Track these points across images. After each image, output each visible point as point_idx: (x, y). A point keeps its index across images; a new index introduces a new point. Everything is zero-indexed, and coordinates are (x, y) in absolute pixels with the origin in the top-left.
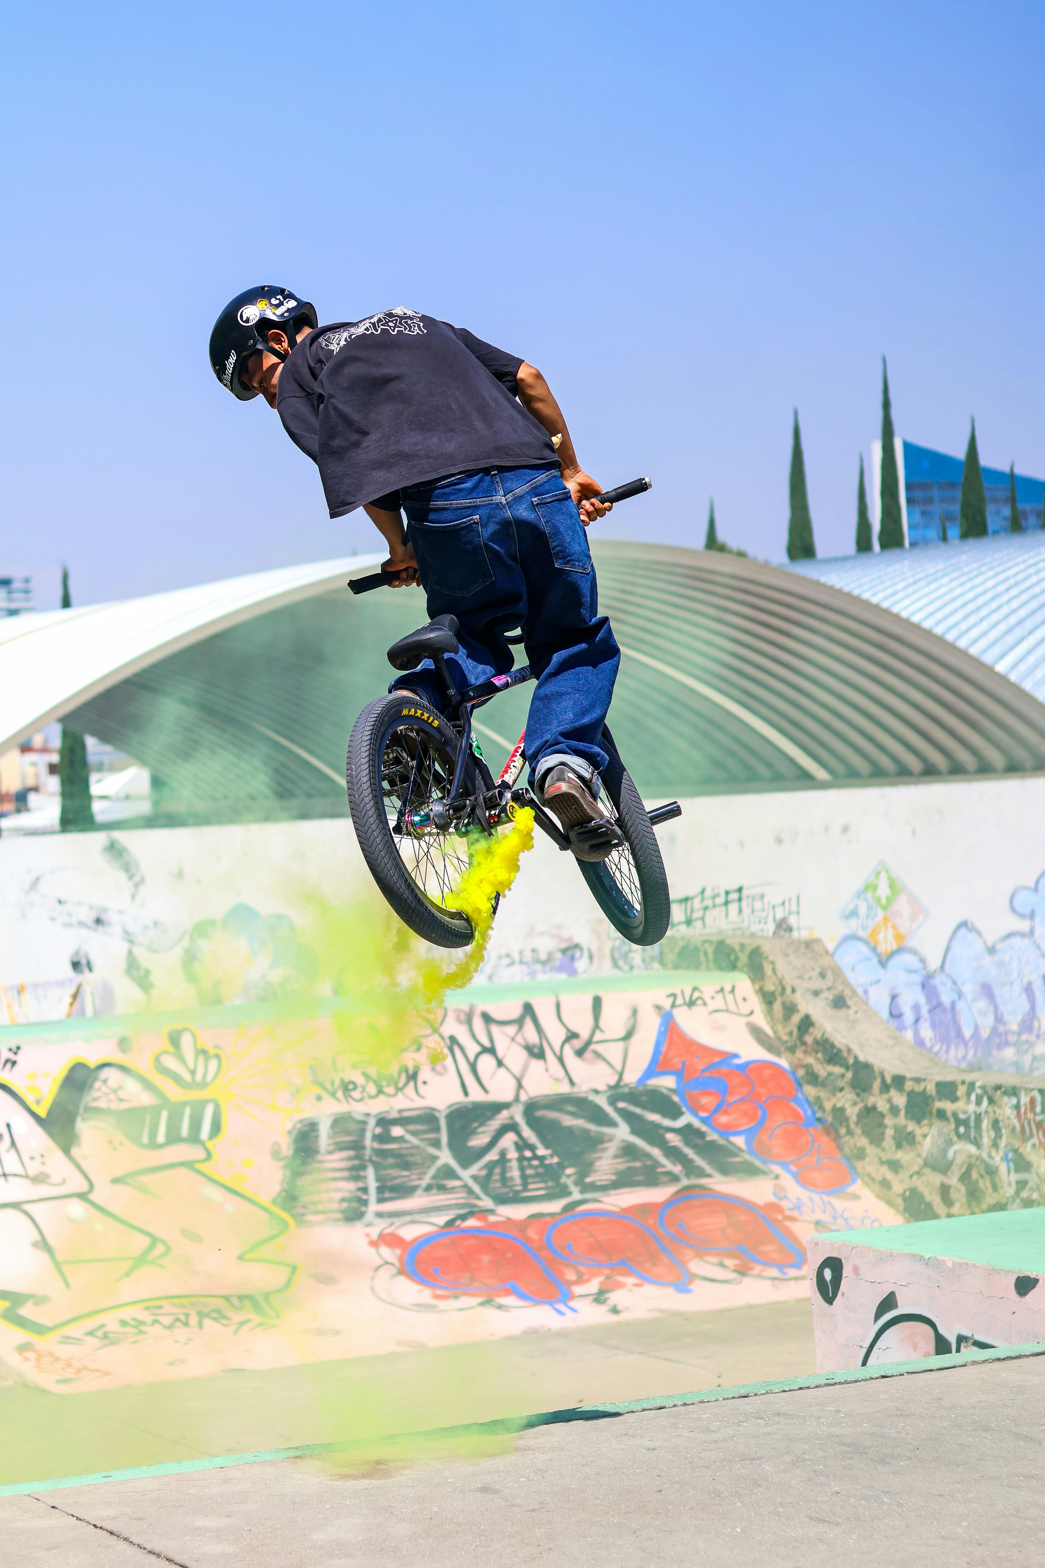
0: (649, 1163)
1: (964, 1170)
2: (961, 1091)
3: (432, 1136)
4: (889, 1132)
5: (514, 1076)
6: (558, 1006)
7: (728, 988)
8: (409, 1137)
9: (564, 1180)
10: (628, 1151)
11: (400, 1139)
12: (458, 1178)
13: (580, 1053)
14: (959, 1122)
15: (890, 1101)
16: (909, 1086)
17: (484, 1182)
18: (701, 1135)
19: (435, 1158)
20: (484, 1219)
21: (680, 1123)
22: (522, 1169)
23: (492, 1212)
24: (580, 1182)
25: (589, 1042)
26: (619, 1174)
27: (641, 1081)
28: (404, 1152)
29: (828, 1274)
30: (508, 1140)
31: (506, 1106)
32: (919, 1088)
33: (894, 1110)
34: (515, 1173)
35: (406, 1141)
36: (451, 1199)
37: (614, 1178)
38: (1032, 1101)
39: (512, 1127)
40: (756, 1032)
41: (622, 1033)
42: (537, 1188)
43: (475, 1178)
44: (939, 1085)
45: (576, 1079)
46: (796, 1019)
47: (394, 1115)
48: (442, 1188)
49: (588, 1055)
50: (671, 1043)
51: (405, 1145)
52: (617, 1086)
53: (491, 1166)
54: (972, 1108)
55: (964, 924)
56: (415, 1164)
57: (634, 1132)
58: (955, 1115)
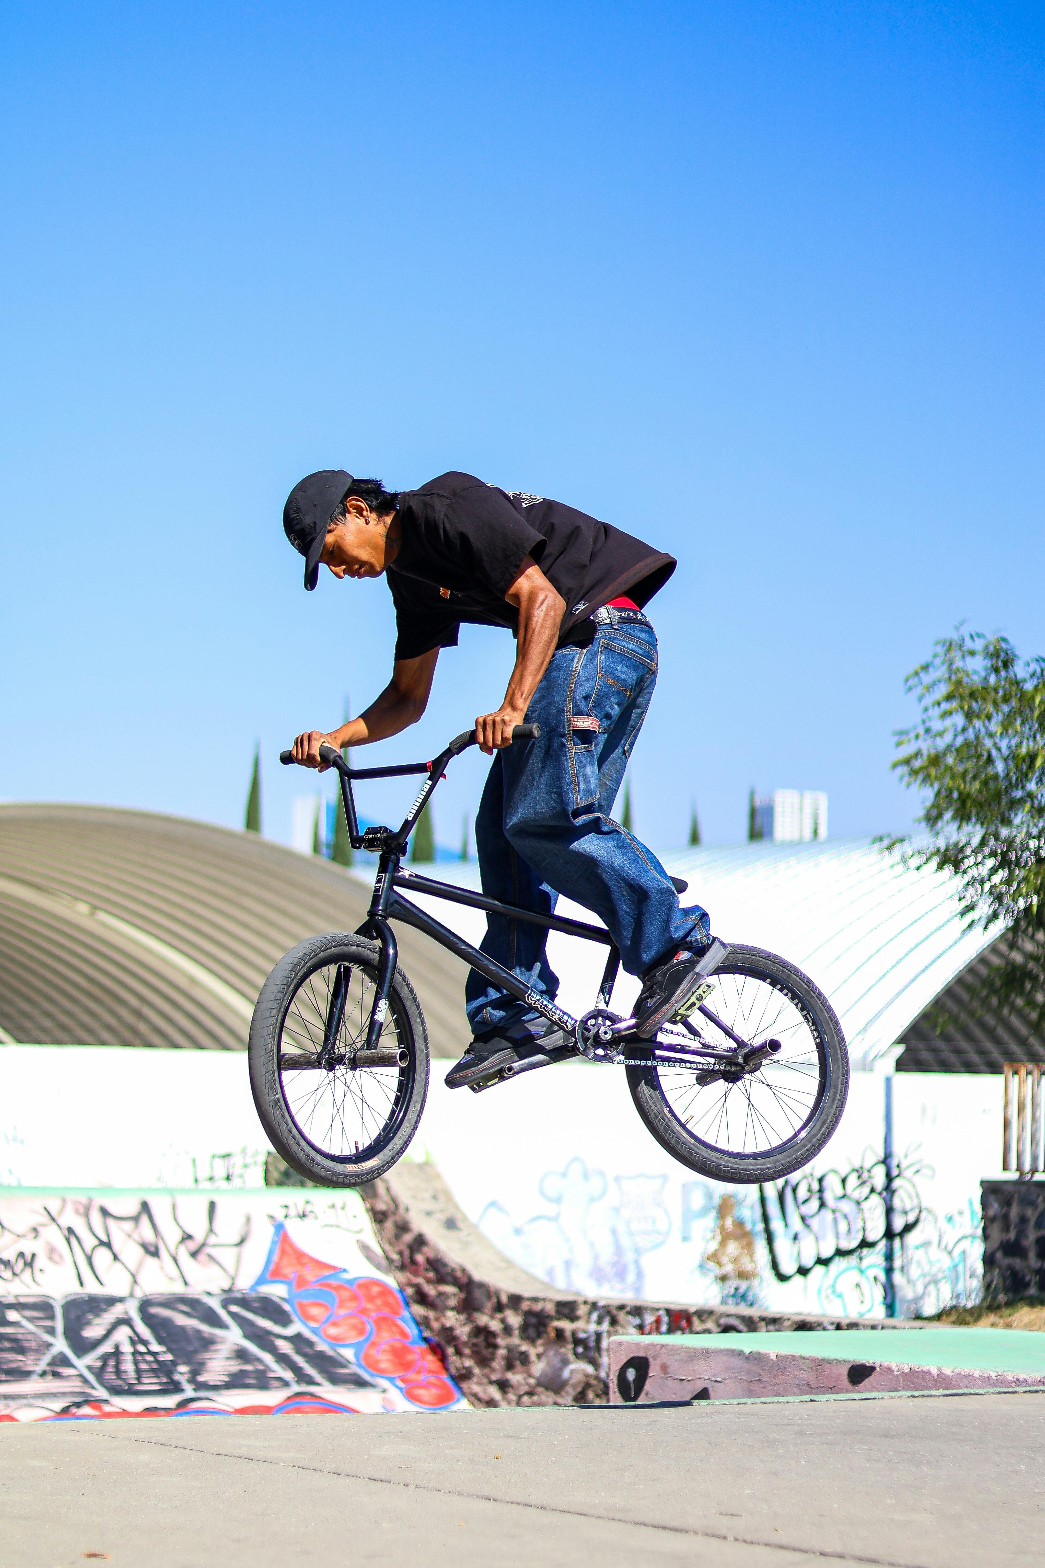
0: (261, 1367)
1: (579, 1389)
2: (582, 1310)
3: (48, 1323)
4: (502, 1352)
5: (130, 1272)
6: (174, 1207)
7: (339, 1205)
8: (25, 1323)
9: (177, 1377)
10: (241, 1355)
11: (15, 1324)
12: (72, 1366)
13: (194, 1254)
14: (577, 1341)
15: (503, 1321)
16: (525, 1306)
17: (99, 1373)
18: (311, 1344)
19: (49, 1345)
20: (99, 1408)
21: (290, 1331)
22: (136, 1363)
23: (106, 1402)
24: (192, 1381)
25: (203, 1245)
26: (233, 1375)
27: (253, 1288)
28: (20, 1337)
29: (631, 1374)
30: (122, 1335)
31: (121, 1300)
32: (538, 1307)
33: (507, 1330)
34: (128, 1366)
35: (22, 1327)
36: (66, 1387)
37: (227, 1379)
38: (658, 1321)
39: (126, 1321)
40: (365, 1249)
41: (237, 1239)
42: (150, 1383)
43: (89, 1368)
44: (560, 1305)
45: (189, 1279)
46: (408, 1238)
47: (11, 1300)
48: (56, 1375)
49: (202, 1257)
50: (283, 1252)
51: (21, 1331)
52: (230, 1291)
53: (105, 1358)
54: (593, 1327)
55: (493, 1204)
56: (31, 1350)
57: (247, 1336)
58: (574, 1333)
